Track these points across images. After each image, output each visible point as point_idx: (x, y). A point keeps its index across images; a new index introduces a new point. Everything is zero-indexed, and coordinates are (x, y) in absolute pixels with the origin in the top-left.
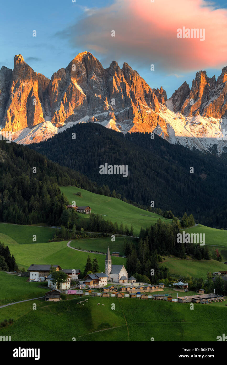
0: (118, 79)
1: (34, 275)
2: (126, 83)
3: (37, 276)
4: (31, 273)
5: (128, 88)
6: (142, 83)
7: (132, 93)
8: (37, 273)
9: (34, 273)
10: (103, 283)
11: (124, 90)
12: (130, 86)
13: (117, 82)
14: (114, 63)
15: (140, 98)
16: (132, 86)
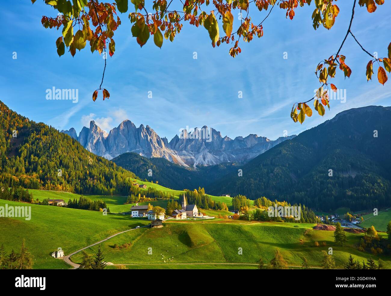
0: (144, 133)
1: (135, 213)
2: (148, 135)
3: (137, 214)
4: (132, 212)
5: (149, 138)
6: (156, 135)
7: (150, 140)
8: (137, 212)
9: (135, 212)
10: (184, 217)
11: (147, 139)
12: (150, 137)
13: (143, 134)
14: (142, 125)
15: (155, 142)
16: (151, 137)
